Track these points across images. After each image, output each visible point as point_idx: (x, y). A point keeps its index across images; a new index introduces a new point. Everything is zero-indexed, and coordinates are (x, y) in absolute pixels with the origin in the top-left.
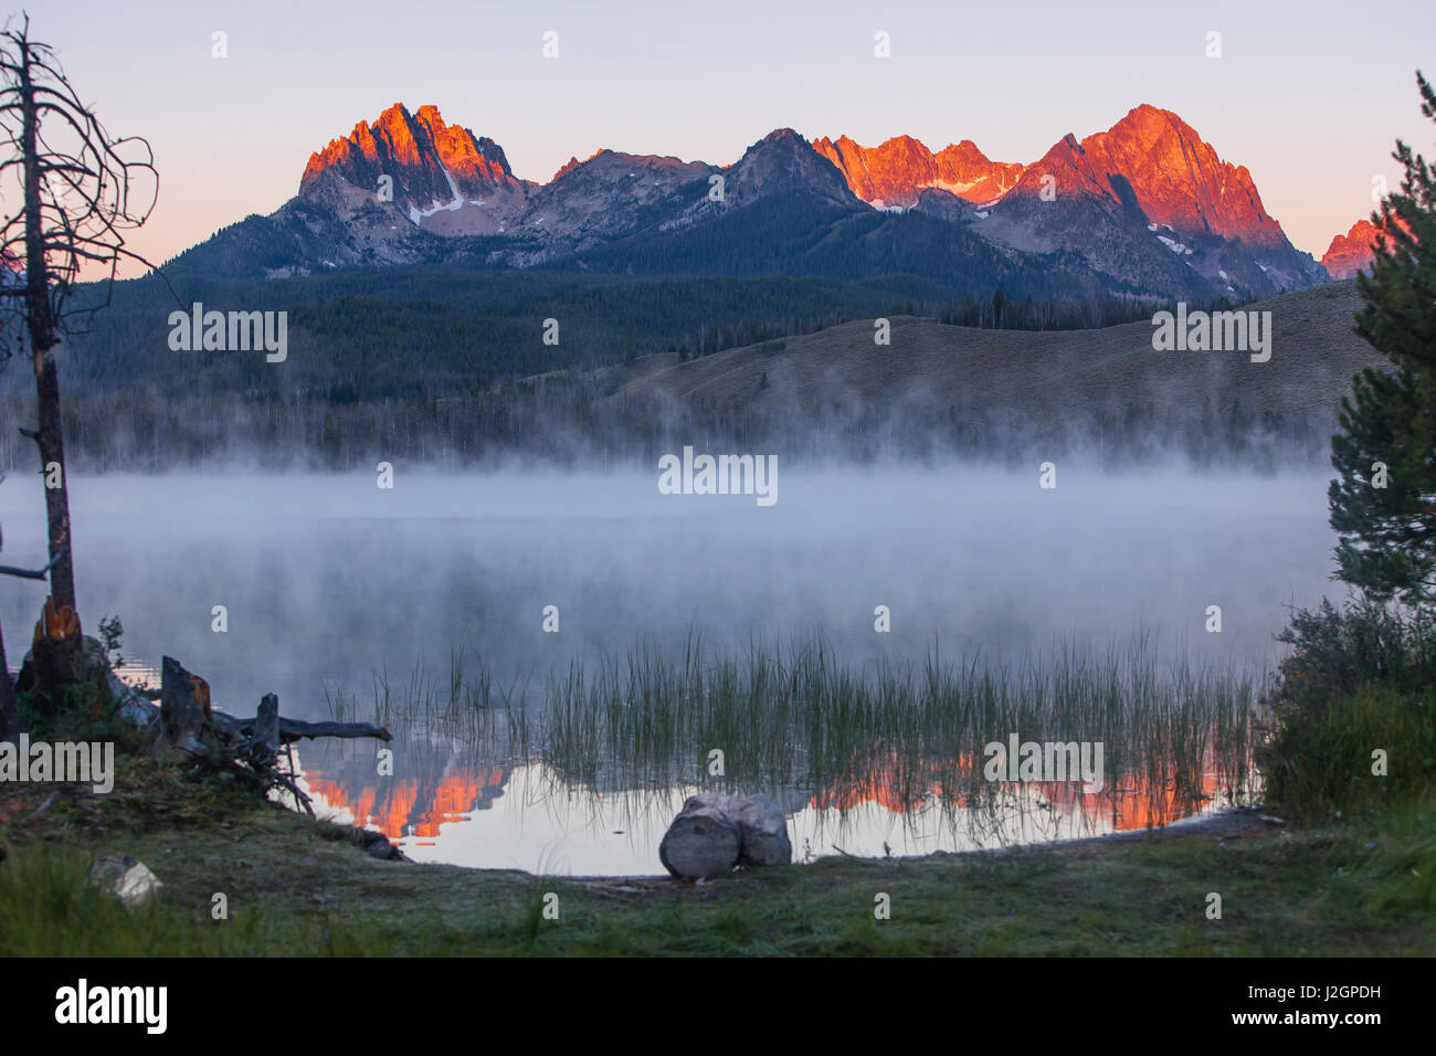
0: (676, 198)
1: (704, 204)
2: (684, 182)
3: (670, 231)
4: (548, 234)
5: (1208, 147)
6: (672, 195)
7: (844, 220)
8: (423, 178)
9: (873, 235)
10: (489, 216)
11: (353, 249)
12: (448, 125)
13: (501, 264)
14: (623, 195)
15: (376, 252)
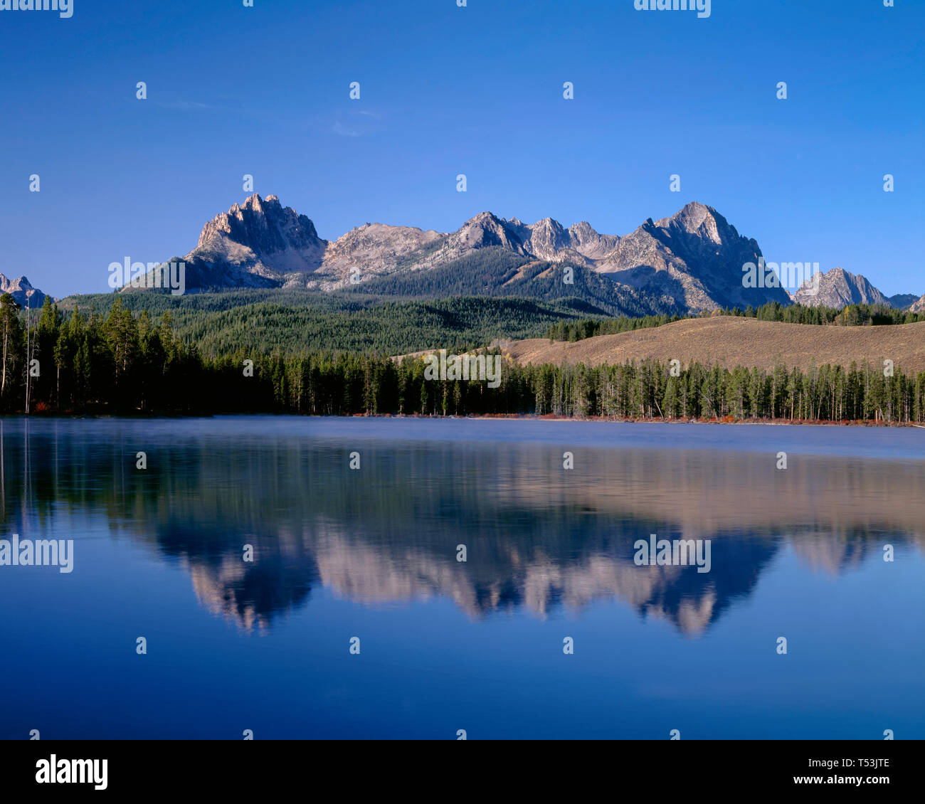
0: (419, 252)
1: (438, 255)
2: (423, 243)
3: (418, 270)
4: (342, 272)
5: (732, 227)
6: (416, 250)
7: (526, 266)
8: (269, 238)
9: (542, 275)
10: (307, 261)
11: (232, 279)
12: (283, 207)
13: (317, 289)
14: (386, 249)
15: (245, 281)
